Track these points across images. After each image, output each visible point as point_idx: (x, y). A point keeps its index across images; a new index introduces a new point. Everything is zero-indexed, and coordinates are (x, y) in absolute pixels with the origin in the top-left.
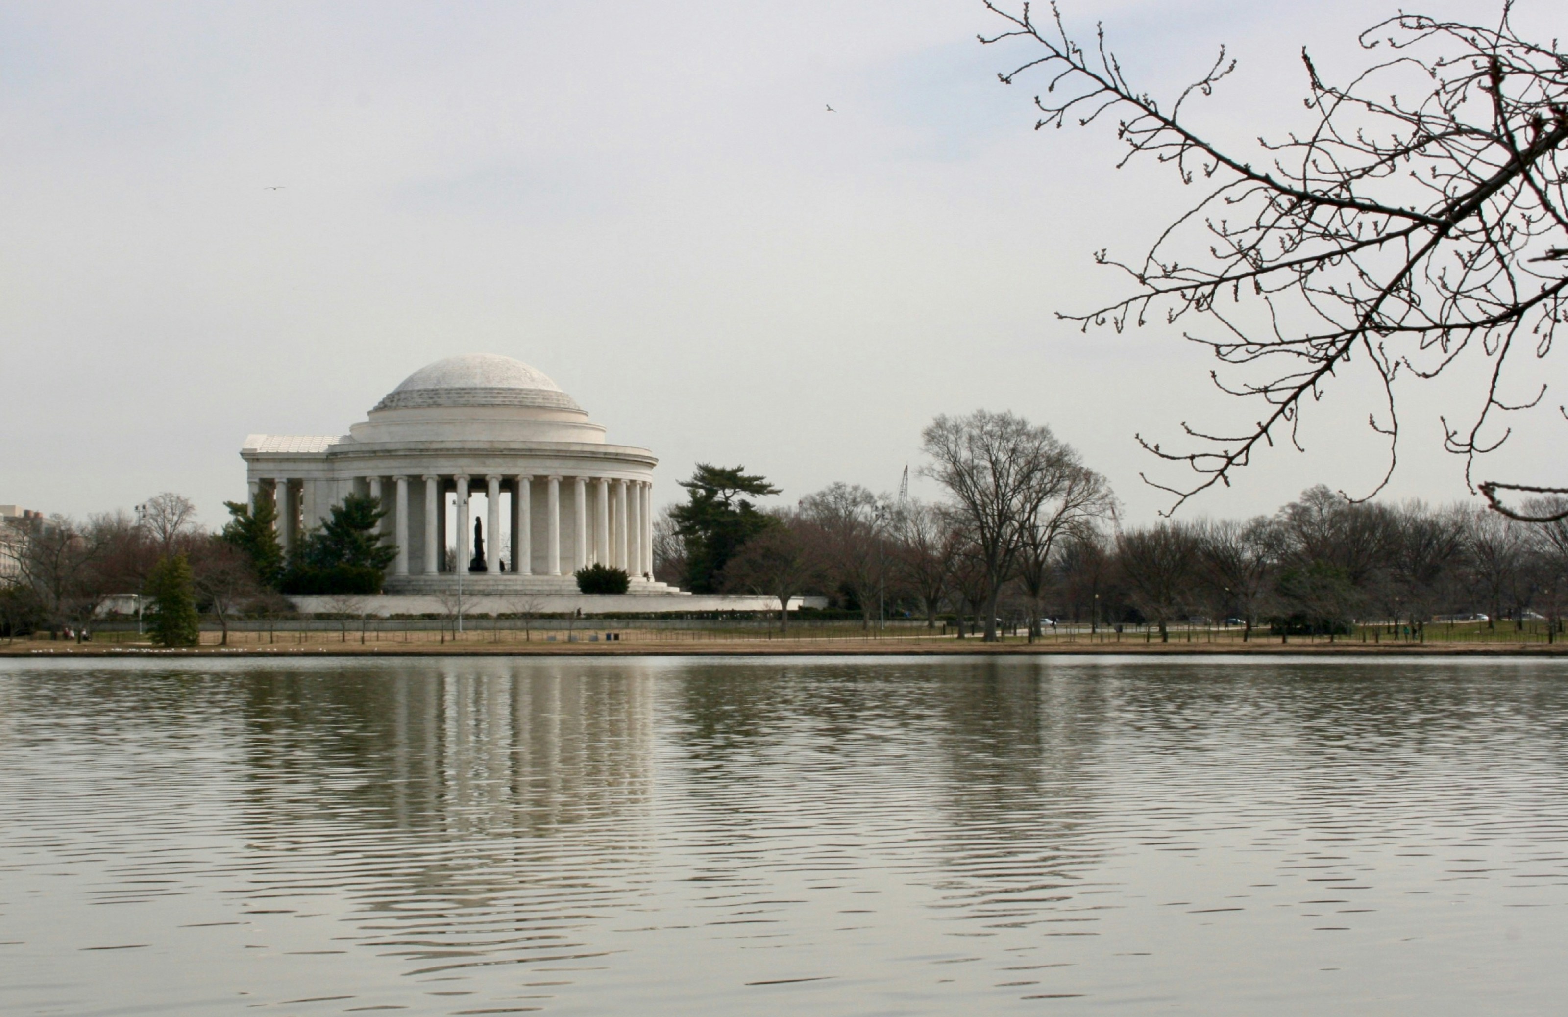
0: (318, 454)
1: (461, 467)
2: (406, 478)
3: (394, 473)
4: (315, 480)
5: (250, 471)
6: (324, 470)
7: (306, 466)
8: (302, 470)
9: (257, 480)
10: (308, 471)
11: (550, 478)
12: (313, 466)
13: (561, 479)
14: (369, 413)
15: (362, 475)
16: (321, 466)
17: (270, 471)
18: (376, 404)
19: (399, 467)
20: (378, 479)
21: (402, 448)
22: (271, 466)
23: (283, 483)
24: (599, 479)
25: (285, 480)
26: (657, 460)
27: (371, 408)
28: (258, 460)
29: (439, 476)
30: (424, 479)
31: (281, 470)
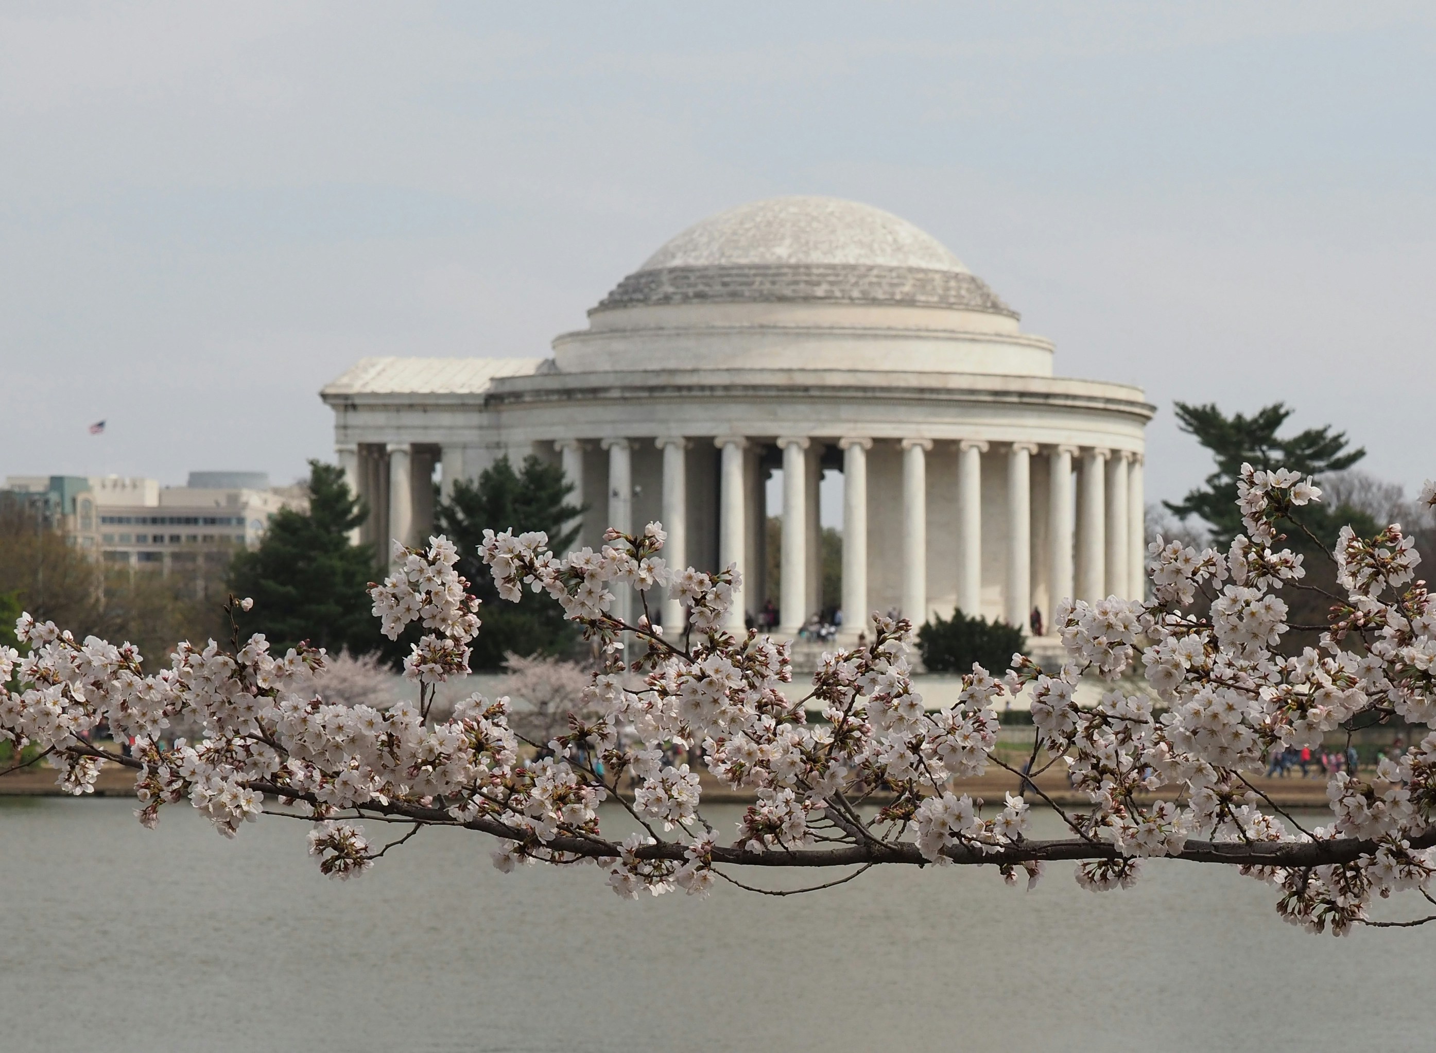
0: (471, 395)
1: (729, 420)
2: (625, 443)
3: (605, 432)
4: (465, 447)
5: (343, 428)
6: (481, 428)
7: (446, 419)
8: (439, 427)
9: (354, 447)
10: (451, 428)
11: (905, 444)
12: (460, 419)
13: (929, 446)
14: (590, 313)
15: (548, 436)
16: (475, 419)
17: (380, 428)
18: (604, 296)
19: (613, 422)
20: (575, 444)
21: (618, 383)
22: (380, 418)
23: (404, 452)
24: (1009, 444)
25: (406, 447)
26: (1153, 408)
27: (595, 304)
28: (354, 407)
29: (688, 439)
30: (659, 444)
31: (399, 428)
